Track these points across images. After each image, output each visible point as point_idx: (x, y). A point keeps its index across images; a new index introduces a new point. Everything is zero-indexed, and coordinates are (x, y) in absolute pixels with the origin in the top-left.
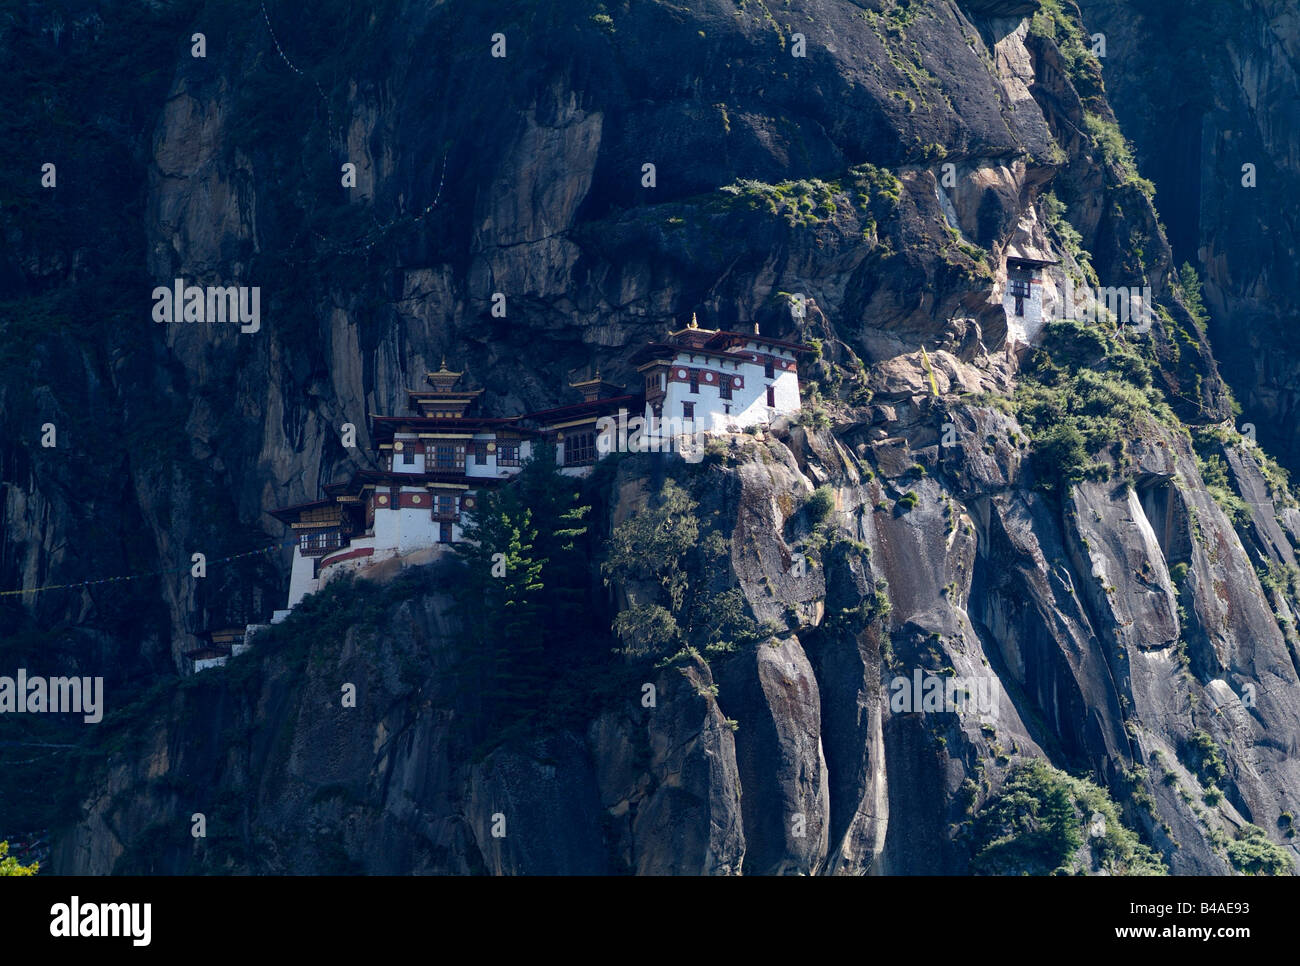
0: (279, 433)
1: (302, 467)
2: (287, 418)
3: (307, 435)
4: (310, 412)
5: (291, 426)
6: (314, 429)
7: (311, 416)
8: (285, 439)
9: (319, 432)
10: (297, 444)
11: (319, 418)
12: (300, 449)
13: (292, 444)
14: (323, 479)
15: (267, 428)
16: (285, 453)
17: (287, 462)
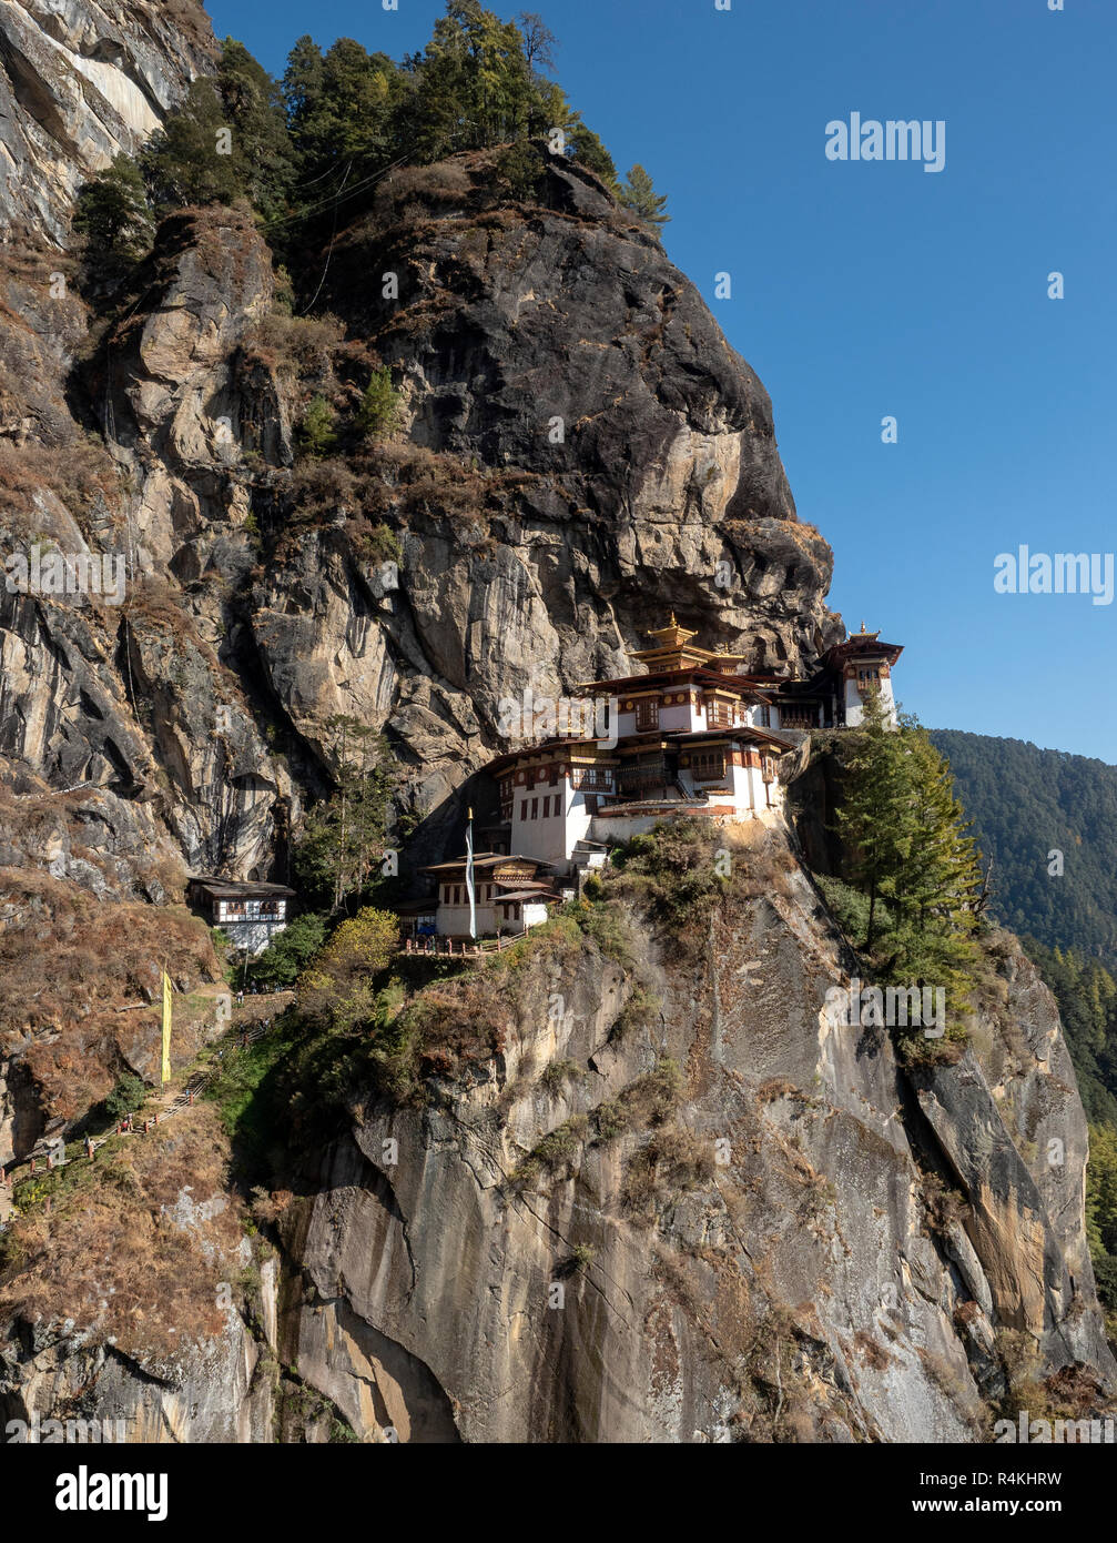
0: (339, 636)
1: (360, 672)
2: (351, 624)
3: (368, 643)
4: (373, 623)
5: (355, 631)
6: (377, 639)
7: (374, 627)
8: (345, 644)
9: (380, 643)
10: (358, 650)
11: (382, 629)
12: (361, 654)
13: (351, 649)
14: (383, 686)
15: (324, 629)
16: (344, 654)
17: (344, 665)
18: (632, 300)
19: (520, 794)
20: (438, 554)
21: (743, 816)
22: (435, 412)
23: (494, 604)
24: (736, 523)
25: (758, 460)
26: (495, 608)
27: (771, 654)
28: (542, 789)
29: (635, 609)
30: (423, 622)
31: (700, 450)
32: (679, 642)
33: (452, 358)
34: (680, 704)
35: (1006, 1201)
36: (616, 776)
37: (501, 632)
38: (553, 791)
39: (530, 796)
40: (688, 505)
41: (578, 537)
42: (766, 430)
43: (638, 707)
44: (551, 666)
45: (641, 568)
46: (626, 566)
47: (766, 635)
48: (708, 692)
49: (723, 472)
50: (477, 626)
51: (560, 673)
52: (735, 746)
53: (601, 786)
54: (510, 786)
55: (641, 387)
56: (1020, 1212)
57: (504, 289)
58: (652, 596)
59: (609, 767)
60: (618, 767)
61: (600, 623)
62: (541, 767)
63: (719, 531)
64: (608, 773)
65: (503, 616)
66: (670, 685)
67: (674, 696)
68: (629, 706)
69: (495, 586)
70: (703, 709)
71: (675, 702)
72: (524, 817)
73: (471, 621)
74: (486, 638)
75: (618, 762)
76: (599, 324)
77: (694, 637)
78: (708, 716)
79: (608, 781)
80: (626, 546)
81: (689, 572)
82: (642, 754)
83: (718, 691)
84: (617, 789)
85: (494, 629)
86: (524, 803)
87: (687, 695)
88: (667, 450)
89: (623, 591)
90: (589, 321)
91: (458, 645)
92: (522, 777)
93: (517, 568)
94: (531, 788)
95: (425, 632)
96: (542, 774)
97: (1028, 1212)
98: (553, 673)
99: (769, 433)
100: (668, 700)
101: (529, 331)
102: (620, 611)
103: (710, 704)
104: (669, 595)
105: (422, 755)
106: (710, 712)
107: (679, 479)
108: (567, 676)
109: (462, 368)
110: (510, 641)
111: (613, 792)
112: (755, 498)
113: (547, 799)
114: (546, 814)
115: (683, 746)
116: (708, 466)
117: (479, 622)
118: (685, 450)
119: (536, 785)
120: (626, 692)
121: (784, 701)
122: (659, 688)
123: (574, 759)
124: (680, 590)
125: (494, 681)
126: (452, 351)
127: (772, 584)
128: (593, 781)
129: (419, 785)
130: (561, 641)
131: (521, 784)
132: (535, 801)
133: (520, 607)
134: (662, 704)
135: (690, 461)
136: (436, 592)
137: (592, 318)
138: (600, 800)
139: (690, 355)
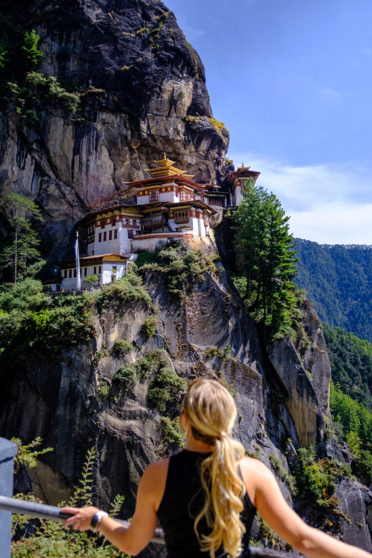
0: (13, 160)
1: (23, 177)
2: (19, 154)
3: (26, 164)
4: (28, 155)
5: (20, 158)
6: (31, 162)
7: (29, 156)
8: (16, 163)
9: (32, 164)
10: (22, 166)
11: (33, 158)
12: (23, 169)
13: (19, 166)
14: (34, 184)
15: (5, 156)
16: (15, 169)
17: (15, 173)
18: (146, 17)
19: (98, 230)
20: (59, 124)
21: (197, 239)
22: (57, 61)
23: (84, 148)
24: (191, 118)
25: (200, 92)
26: (85, 149)
27: (204, 175)
28: (108, 228)
29: (147, 153)
30: (52, 155)
31: (176, 85)
32: (168, 164)
33: (65, 36)
34: (169, 191)
35: (302, 395)
36: (141, 222)
37: (88, 160)
38: (114, 228)
39: (103, 231)
40: (170, 109)
41: (122, 120)
42: (203, 79)
43: (150, 193)
44: (110, 177)
45: (150, 135)
46: (143, 134)
47: (203, 167)
48: (180, 187)
49: (185, 95)
50: (77, 157)
51: (114, 180)
52: (193, 209)
53: (134, 226)
54: (93, 228)
55: (150, 56)
56: (308, 398)
57: (88, 7)
58: (155, 148)
59: (138, 218)
60: (142, 218)
61: (131, 159)
62: (108, 218)
63: (184, 120)
64: (138, 221)
65: (89, 153)
66: (164, 183)
67: (166, 188)
68: (146, 192)
69: (85, 140)
70: (179, 194)
71: (166, 190)
72: (100, 241)
73: (74, 155)
74: (81, 163)
75: (142, 216)
76: (131, 26)
77: (174, 164)
78: (180, 197)
79: (138, 224)
80: (144, 126)
81: (171, 138)
82: (153, 212)
83: (185, 187)
84: (142, 227)
85: (84, 159)
86: (100, 234)
87: (172, 188)
88: (161, 84)
89: (142, 145)
90: (127, 24)
91: (68, 166)
92: (99, 223)
93: (95, 132)
94: (103, 227)
95: (53, 160)
96: (108, 221)
97: (310, 398)
98: (111, 180)
99: (204, 80)
100: (164, 190)
101: (100, 26)
102: (141, 154)
103: (181, 192)
104: (161, 148)
105: (52, 215)
106: (182, 196)
107: (166, 96)
108: (117, 182)
109: (69, 41)
110: (92, 165)
111: (140, 229)
112: (199, 107)
113: (111, 232)
114: (110, 238)
115: (171, 209)
116: (179, 92)
117: (78, 156)
118: (168, 86)
119: (106, 226)
120: (145, 186)
121: (211, 195)
122: (160, 184)
123: (123, 214)
124: (167, 146)
125: (84, 183)
126: (65, 33)
127: (205, 145)
128: (131, 224)
129: (51, 228)
130: (114, 166)
131: (98, 226)
132: (105, 233)
133: (96, 150)
134: (161, 191)
135: (171, 89)
136: (58, 142)
137: (128, 23)
138: (134, 233)
139: (171, 43)
